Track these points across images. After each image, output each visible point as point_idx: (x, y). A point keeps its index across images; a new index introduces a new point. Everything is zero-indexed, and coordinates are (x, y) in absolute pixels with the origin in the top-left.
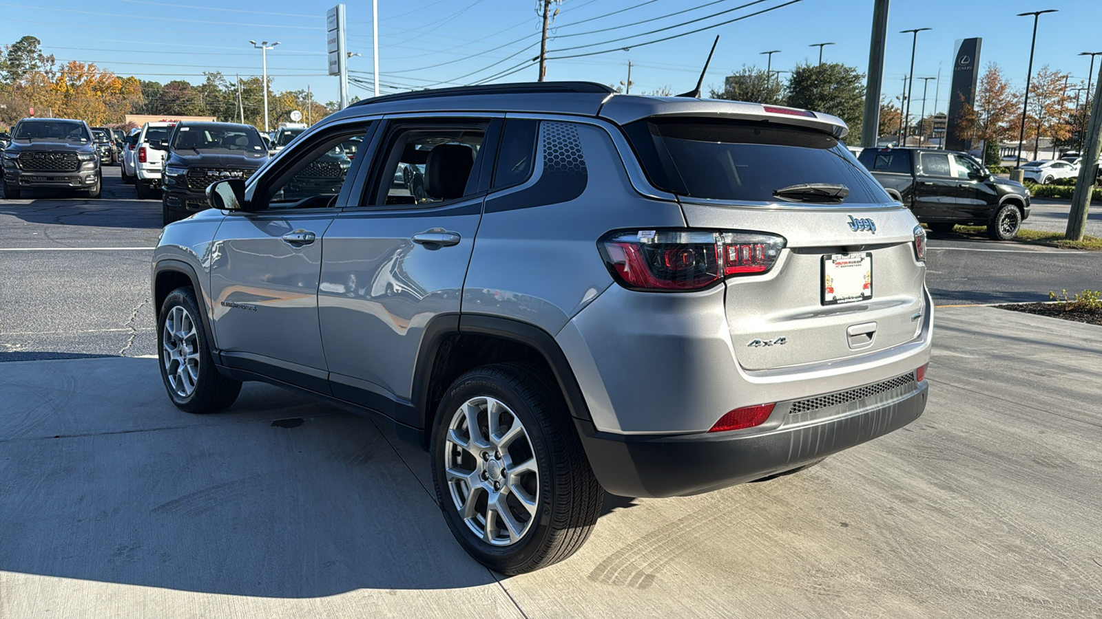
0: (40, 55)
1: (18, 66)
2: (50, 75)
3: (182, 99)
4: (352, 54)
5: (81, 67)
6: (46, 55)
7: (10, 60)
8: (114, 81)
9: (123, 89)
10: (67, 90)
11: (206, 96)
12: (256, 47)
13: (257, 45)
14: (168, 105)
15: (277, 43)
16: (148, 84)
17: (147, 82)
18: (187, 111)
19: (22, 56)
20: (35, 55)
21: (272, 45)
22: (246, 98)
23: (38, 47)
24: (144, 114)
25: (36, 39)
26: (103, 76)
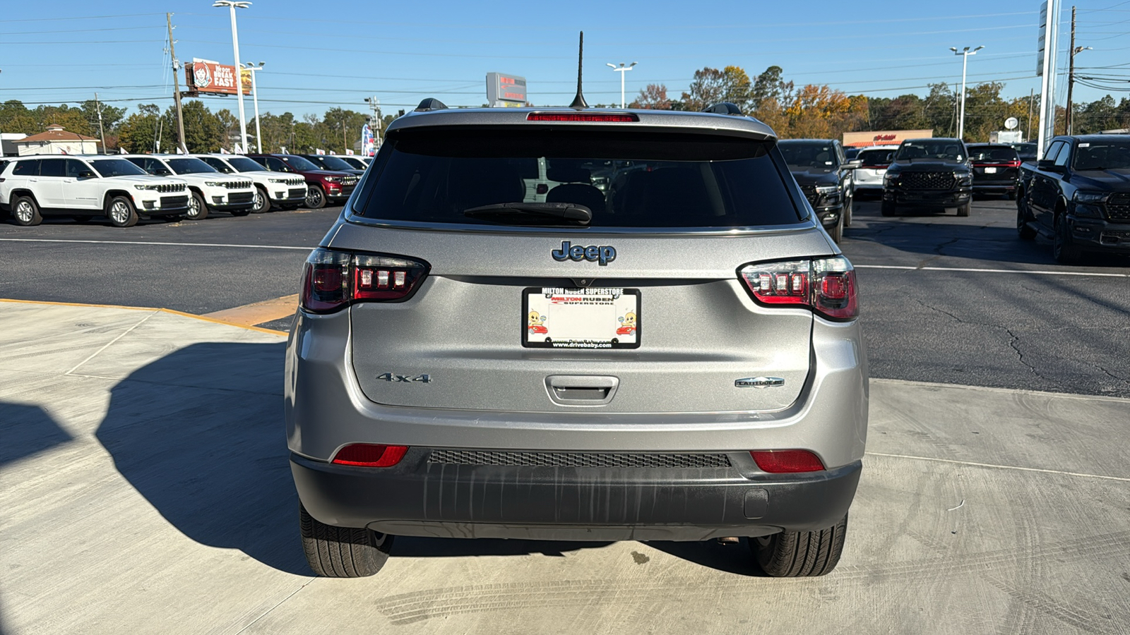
0: (781, 83)
1: (762, 94)
2: (788, 100)
3: (903, 114)
4: (1082, 48)
5: (815, 90)
6: (786, 81)
7: (756, 90)
8: (844, 101)
9: (852, 108)
10: (801, 113)
11: (928, 109)
12: (956, 54)
13: (958, 52)
14: (889, 120)
15: (980, 48)
16: (875, 101)
17: (875, 98)
18: (906, 125)
19: (766, 85)
20: (777, 83)
21: (975, 50)
22: (970, 108)
23: (780, 75)
24: (869, 131)
25: (779, 68)
26: (833, 98)
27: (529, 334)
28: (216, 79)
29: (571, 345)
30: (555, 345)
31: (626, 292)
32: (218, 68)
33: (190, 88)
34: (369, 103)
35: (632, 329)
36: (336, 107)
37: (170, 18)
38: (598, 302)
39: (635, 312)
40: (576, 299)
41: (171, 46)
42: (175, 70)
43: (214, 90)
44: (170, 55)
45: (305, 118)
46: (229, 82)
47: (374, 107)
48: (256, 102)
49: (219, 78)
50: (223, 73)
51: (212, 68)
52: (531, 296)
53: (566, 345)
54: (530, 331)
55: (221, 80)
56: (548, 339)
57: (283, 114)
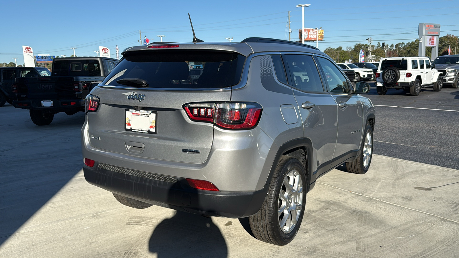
27: (126, 126)
28: (310, 35)
29: (137, 131)
30: (132, 130)
31: (152, 112)
32: (311, 31)
33: (300, 40)
34: (368, 40)
35: (154, 126)
36: (358, 43)
37: (289, 13)
38: (145, 116)
39: (155, 120)
40: (139, 114)
41: (289, 24)
42: (290, 33)
43: (309, 40)
44: (288, 28)
45: (347, 48)
46: (315, 36)
47: (370, 42)
48: (317, 43)
49: (311, 35)
50: (313, 33)
51: (309, 31)
52: (127, 112)
53: (135, 131)
54: (126, 124)
55: (312, 35)
56: (131, 128)
57: (338, 47)
